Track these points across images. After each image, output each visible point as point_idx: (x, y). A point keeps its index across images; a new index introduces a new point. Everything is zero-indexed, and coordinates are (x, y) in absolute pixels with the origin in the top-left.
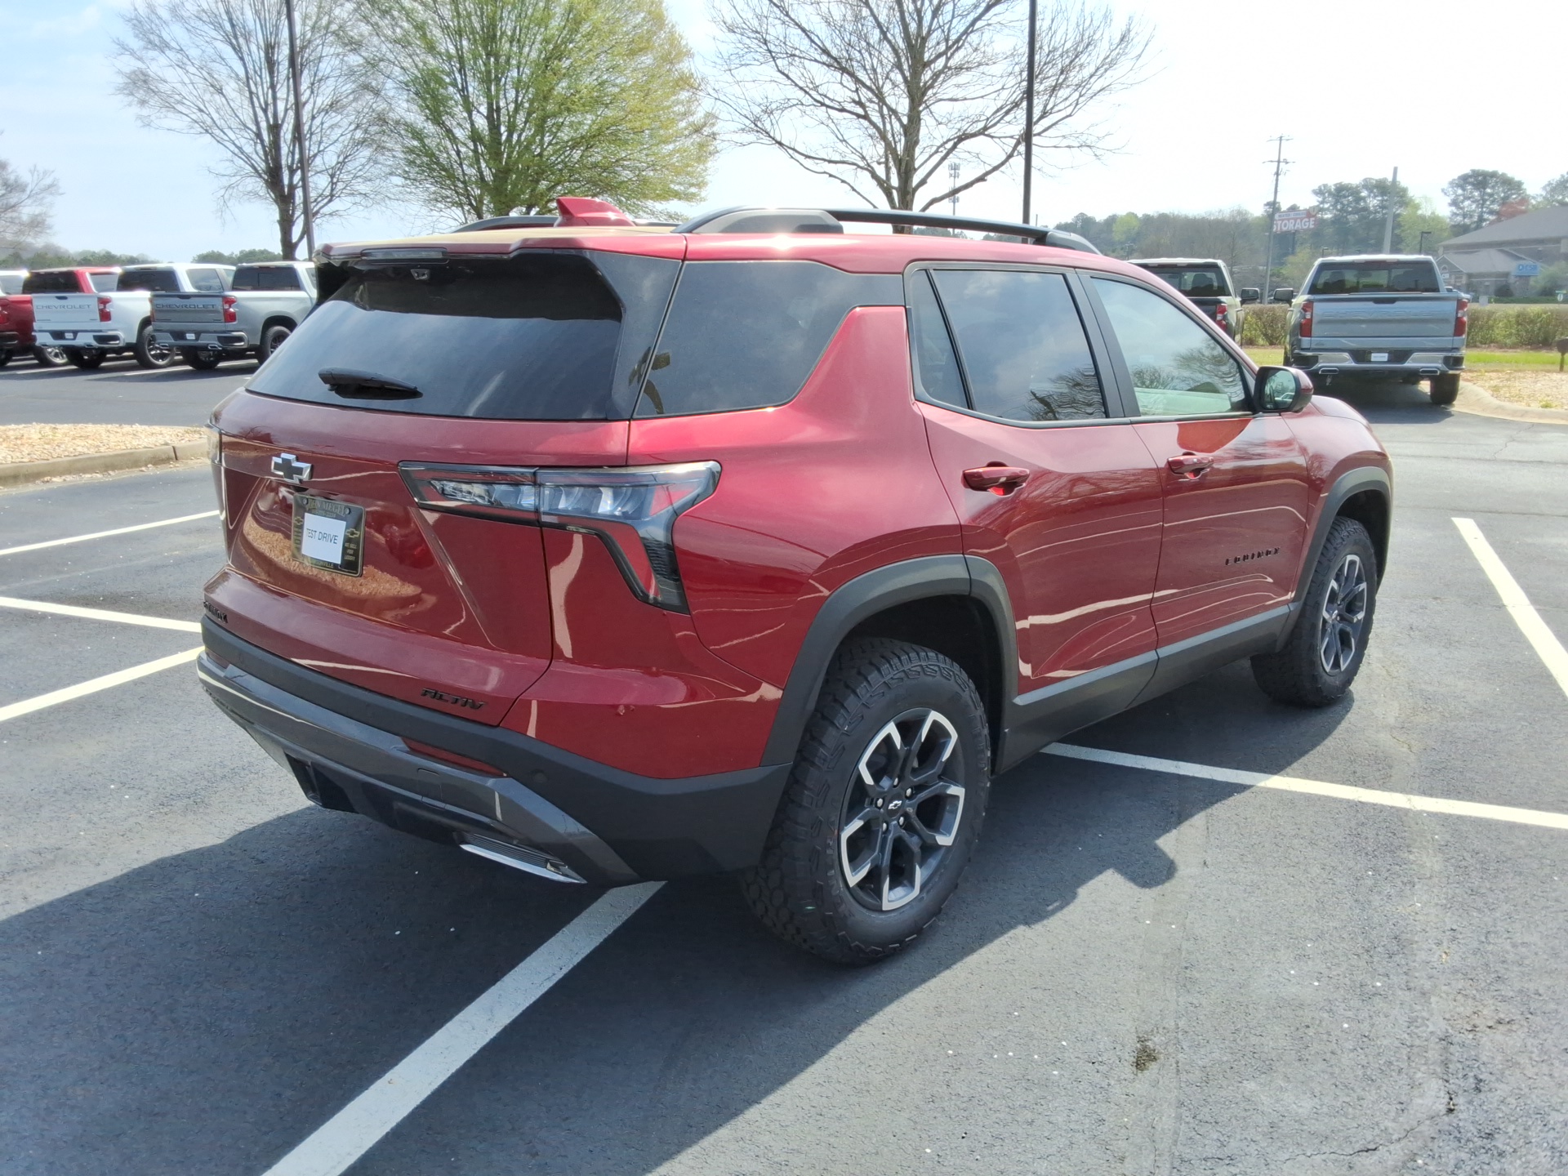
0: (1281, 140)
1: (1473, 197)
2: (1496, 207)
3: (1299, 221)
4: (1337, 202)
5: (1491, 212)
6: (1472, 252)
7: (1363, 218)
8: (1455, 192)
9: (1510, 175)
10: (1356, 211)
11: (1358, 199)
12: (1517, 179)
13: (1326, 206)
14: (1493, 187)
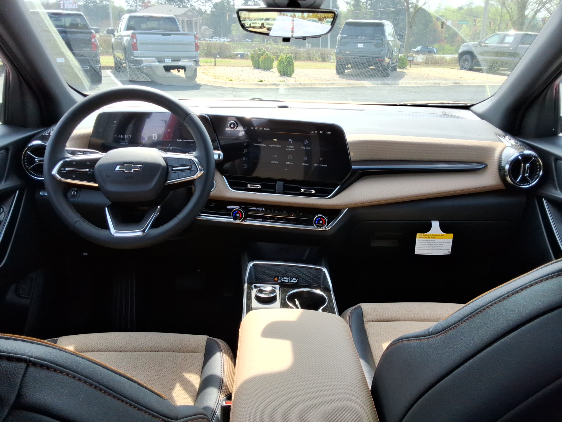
2: (140, 4)
3: (71, 5)
10: (93, 2)
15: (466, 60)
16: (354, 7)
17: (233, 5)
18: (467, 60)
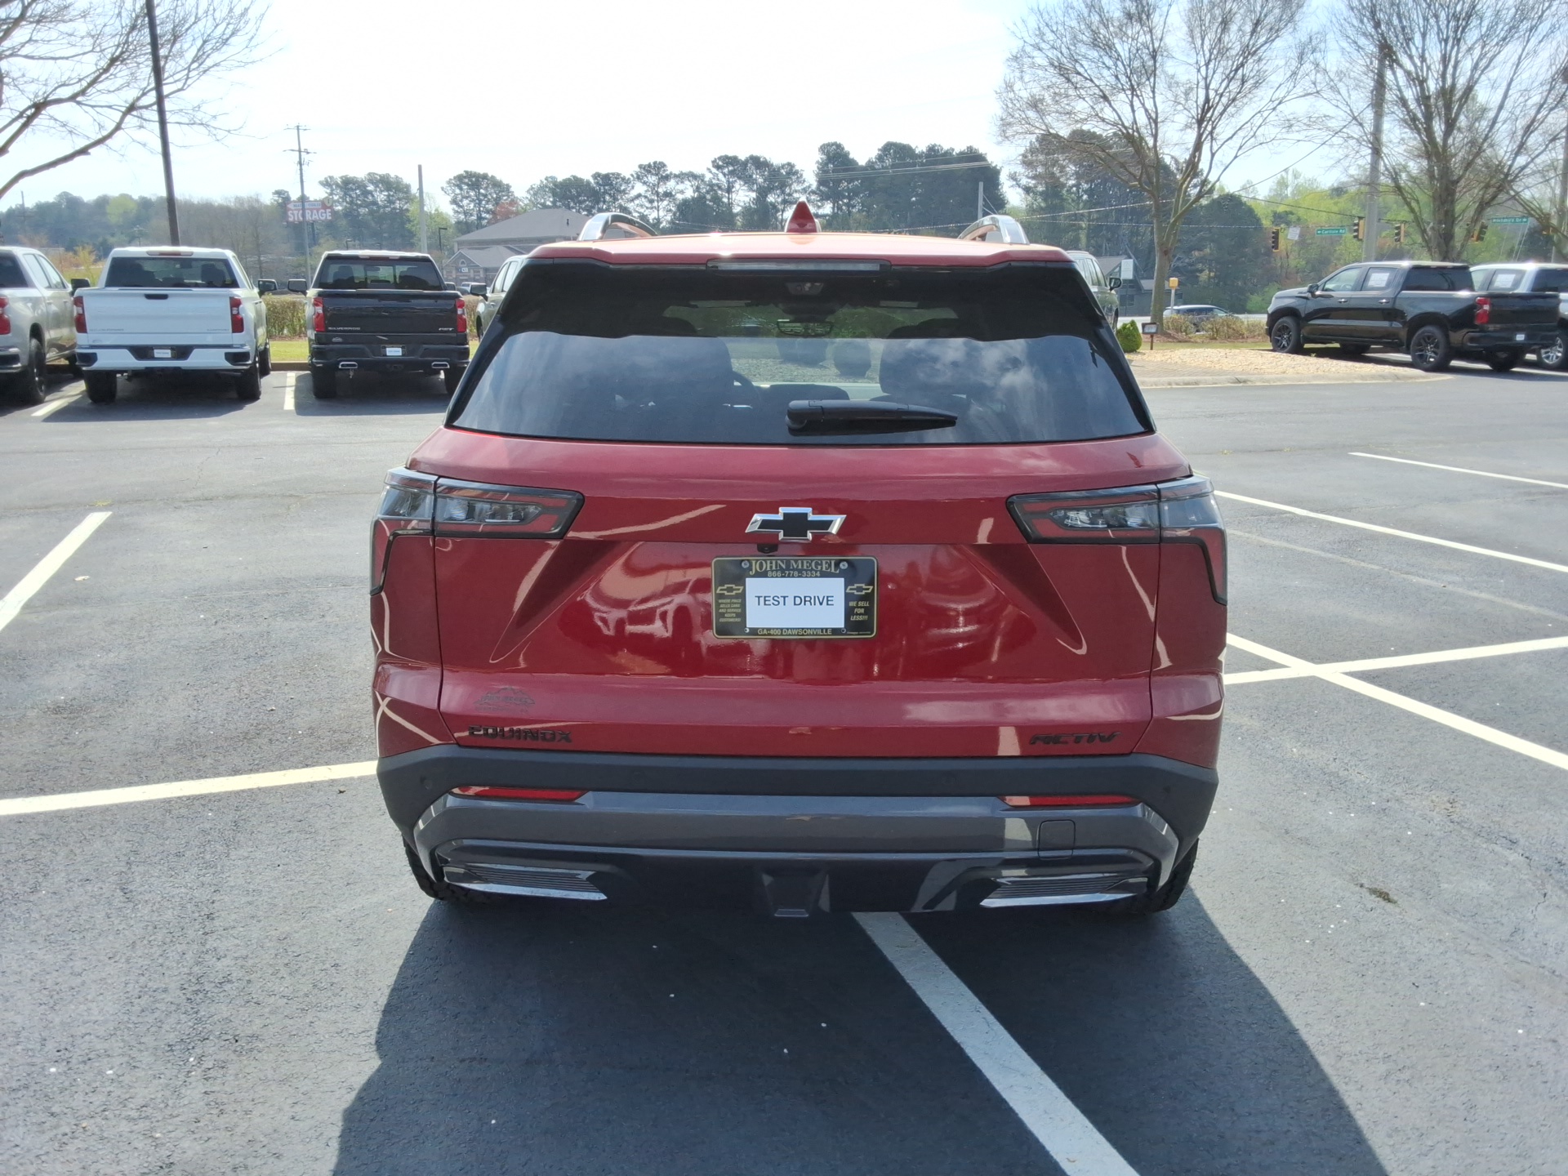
0: (298, 129)
1: (470, 196)
2: (490, 206)
3: (315, 211)
4: (345, 194)
5: (488, 212)
6: (483, 249)
7: (371, 213)
8: (454, 191)
9: (498, 178)
10: (366, 205)
11: (366, 193)
12: (505, 182)
13: (336, 198)
14: (486, 189)
15: (1285, 329)
16: (1045, 200)
17: (730, 205)
18: (1287, 328)
